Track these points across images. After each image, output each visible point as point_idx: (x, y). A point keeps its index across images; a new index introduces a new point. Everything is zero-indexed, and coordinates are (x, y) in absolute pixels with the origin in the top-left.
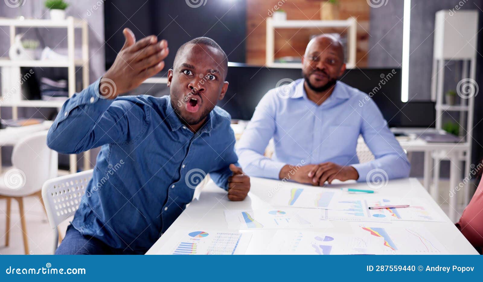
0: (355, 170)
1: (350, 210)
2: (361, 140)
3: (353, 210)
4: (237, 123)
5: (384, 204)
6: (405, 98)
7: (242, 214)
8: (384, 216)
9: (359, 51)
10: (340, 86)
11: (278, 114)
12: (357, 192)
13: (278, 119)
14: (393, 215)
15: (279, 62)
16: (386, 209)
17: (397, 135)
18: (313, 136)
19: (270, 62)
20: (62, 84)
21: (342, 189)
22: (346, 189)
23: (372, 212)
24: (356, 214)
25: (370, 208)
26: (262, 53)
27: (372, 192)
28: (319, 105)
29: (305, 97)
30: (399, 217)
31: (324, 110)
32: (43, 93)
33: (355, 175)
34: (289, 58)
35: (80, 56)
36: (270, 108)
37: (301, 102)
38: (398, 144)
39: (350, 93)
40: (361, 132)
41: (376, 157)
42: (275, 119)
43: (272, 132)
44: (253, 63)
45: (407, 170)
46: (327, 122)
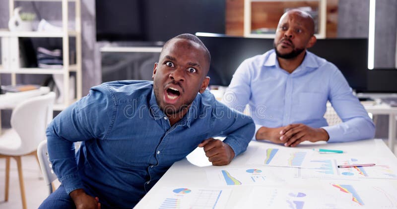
0: (326, 132)
1: (321, 168)
2: (329, 104)
3: (324, 168)
4: (217, 89)
5: (352, 163)
6: (371, 66)
7: (222, 173)
8: (352, 174)
9: (328, 22)
10: (310, 56)
11: (252, 81)
12: (327, 152)
13: (253, 86)
14: (360, 173)
15: (256, 33)
16: (353, 168)
17: (362, 100)
18: (284, 101)
19: (247, 33)
20: (56, 53)
21: (314, 150)
22: (317, 149)
23: (341, 170)
24: (326, 173)
25: (339, 167)
26: (241, 25)
27: (341, 152)
28: (290, 72)
29: (277, 66)
30: (366, 175)
31: (294, 77)
32: (39, 62)
33: (326, 137)
34: (265, 30)
35: (73, 27)
36: (246, 76)
37: (273, 70)
38: (363, 108)
39: (318, 63)
40: (329, 99)
41: (344, 120)
42: (250, 86)
43: (248, 97)
44: (232, 33)
45: (373, 131)
46: (298, 89)
